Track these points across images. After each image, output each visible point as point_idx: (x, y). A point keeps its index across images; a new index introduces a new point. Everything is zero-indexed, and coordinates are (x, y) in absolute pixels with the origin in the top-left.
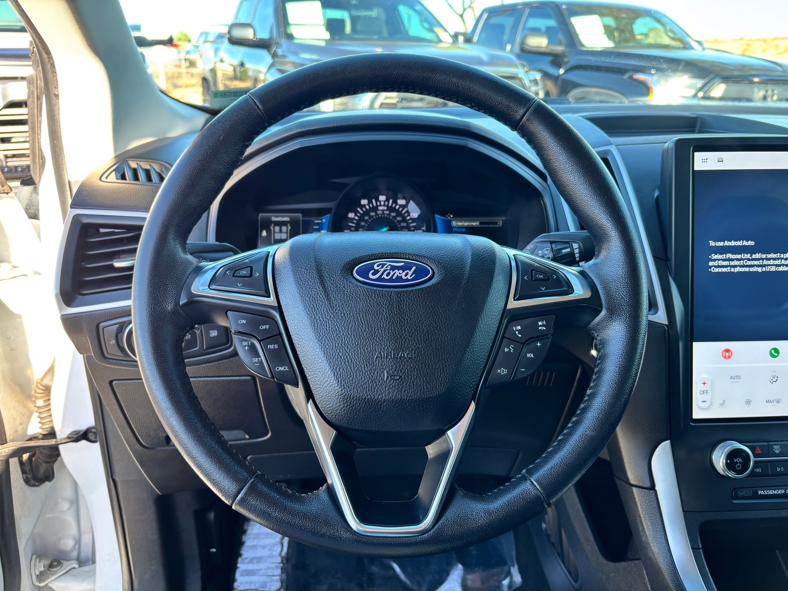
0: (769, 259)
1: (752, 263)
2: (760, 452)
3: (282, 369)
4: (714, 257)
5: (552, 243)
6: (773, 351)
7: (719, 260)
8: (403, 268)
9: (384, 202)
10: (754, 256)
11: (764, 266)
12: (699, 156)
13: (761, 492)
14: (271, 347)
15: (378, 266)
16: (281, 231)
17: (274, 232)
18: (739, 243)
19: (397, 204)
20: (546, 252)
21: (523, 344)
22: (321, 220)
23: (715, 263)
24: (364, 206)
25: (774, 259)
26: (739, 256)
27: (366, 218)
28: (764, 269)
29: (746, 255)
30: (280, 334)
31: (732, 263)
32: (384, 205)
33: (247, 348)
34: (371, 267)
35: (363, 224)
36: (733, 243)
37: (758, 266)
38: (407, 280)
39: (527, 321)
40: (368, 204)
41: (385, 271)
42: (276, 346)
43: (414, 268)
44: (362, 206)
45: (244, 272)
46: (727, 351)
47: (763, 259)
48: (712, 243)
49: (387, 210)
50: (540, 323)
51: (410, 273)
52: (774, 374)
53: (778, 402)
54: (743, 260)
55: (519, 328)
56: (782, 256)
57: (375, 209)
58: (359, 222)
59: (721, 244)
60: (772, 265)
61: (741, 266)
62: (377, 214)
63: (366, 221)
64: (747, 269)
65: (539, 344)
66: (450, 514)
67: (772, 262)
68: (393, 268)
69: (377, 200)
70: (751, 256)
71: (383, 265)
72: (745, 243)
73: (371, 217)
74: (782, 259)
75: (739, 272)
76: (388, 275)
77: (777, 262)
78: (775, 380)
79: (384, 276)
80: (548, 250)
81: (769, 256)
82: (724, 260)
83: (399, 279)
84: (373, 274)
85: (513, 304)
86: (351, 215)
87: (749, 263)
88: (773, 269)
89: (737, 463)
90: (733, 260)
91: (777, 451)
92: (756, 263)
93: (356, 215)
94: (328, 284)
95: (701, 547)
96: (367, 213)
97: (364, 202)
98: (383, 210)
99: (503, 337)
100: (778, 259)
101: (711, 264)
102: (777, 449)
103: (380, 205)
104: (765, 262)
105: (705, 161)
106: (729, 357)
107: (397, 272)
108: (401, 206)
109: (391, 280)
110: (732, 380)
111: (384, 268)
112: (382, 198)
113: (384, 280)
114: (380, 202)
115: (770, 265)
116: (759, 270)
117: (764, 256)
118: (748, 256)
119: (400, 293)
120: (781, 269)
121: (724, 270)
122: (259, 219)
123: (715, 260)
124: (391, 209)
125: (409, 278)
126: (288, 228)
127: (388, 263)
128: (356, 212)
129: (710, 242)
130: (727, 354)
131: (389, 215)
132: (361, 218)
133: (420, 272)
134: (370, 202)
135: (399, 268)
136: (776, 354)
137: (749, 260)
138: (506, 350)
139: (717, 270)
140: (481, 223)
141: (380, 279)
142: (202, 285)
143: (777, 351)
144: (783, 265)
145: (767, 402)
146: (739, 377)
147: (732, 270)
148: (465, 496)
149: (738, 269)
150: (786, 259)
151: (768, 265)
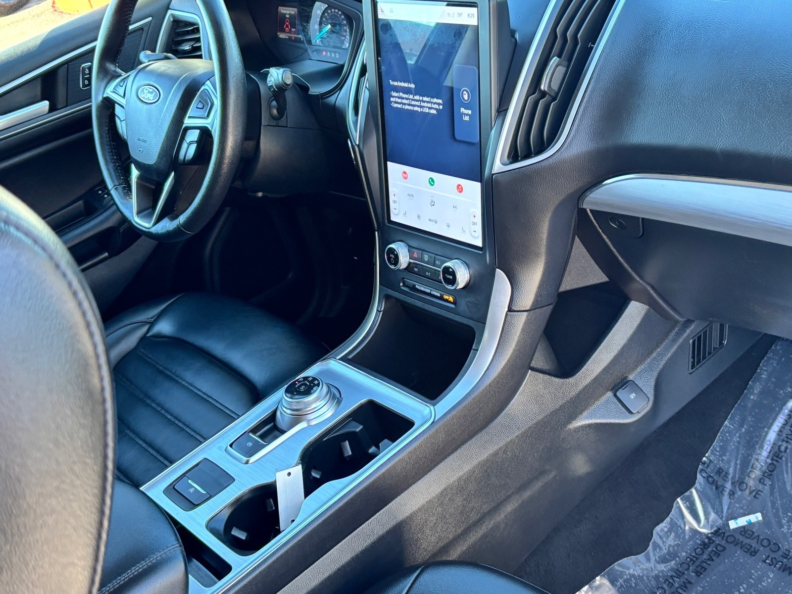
0: (425, 102)
1: (415, 103)
2: (417, 256)
4: (394, 94)
6: (430, 180)
7: (396, 97)
11: (422, 107)
12: (380, 6)
13: (417, 286)
15: (146, 89)
18: (406, 85)
23: (394, 100)
25: (428, 102)
26: (407, 96)
28: (422, 110)
29: (410, 96)
31: (404, 101)
36: (403, 84)
37: (418, 106)
38: (150, 100)
41: (146, 93)
46: (405, 172)
47: (421, 101)
48: (391, 82)
52: (432, 198)
53: (436, 223)
54: (410, 99)
56: (432, 100)
59: (396, 84)
61: (408, 105)
64: (412, 108)
67: (426, 104)
70: (414, 97)
72: (410, 86)
74: (432, 103)
77: (430, 105)
78: (433, 204)
81: (424, 99)
82: (398, 98)
87: (413, 103)
88: (427, 110)
89: (392, 257)
90: (403, 98)
91: (426, 260)
92: (417, 103)
100: (430, 102)
101: (392, 99)
102: (426, 258)
104: (422, 104)
105: (383, 10)
106: (406, 178)
107: (149, 95)
110: (409, 197)
116: (419, 110)
117: (421, 98)
118: (412, 97)
120: (432, 111)
123: (394, 97)
127: (148, 88)
130: (405, 175)
135: (150, 92)
136: (433, 183)
137: (412, 100)
139: (396, 105)
144: (433, 108)
145: (430, 219)
146: (413, 195)
147: (404, 107)
149: (407, 107)
150: (435, 103)
151: (424, 107)
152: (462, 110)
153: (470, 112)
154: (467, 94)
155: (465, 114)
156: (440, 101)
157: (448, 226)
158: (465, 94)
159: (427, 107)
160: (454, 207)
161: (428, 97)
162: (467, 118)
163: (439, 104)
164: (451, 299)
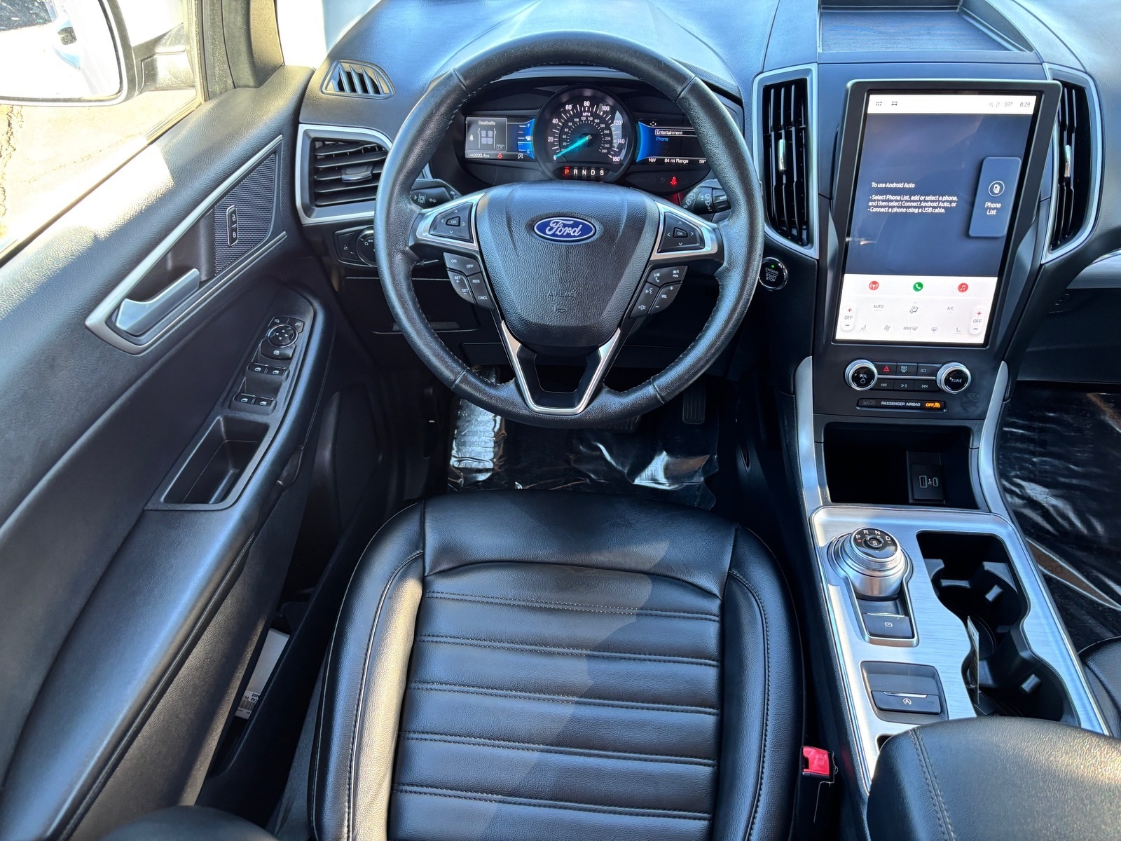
0: (927, 201)
1: (910, 204)
2: (888, 370)
3: (483, 298)
4: (875, 197)
5: (713, 189)
6: (917, 285)
7: (878, 200)
8: (572, 226)
9: (589, 107)
10: (913, 198)
11: (922, 207)
12: (874, 99)
13: (884, 403)
14: (474, 281)
15: (554, 223)
16: (487, 136)
17: (481, 137)
18: (900, 185)
19: (601, 110)
20: (707, 198)
21: (660, 288)
22: (526, 125)
23: (875, 204)
24: (569, 111)
25: (932, 201)
26: (898, 198)
27: (570, 124)
28: (920, 211)
29: (905, 197)
30: (481, 272)
31: (891, 204)
32: (588, 111)
33: (458, 281)
34: (547, 224)
35: (566, 130)
36: (894, 185)
37: (915, 207)
38: (574, 236)
39: (665, 270)
40: (572, 110)
41: (558, 228)
42: (478, 281)
43: (581, 226)
44: (566, 112)
45: (454, 222)
46: (875, 283)
47: (921, 201)
48: (874, 185)
49: (591, 116)
50: (675, 272)
51: (577, 231)
52: (915, 305)
53: (914, 330)
54: (902, 201)
55: (658, 275)
56: (940, 199)
57: (579, 115)
58: (562, 128)
59: (883, 185)
60: (929, 207)
61: (898, 207)
62: (580, 120)
63: (570, 128)
64: (904, 210)
65: (672, 288)
66: (595, 403)
67: (929, 204)
68: (565, 226)
69: (582, 105)
70: (910, 198)
71: (557, 223)
72: (906, 186)
73: (574, 123)
74: (939, 201)
75: (896, 213)
76: (560, 231)
77: (935, 204)
78: (914, 310)
79: (558, 233)
80: (708, 196)
81: (928, 198)
82: (883, 201)
83: (568, 235)
84: (550, 230)
85: (657, 256)
86: (555, 121)
87: (907, 204)
88: (930, 210)
89: (862, 378)
90: (892, 201)
91: (904, 371)
92: (914, 204)
93: (560, 121)
94: (516, 237)
95: (823, 441)
96: (571, 119)
97: (569, 107)
98: (587, 116)
99: (646, 281)
100: (936, 201)
101: (870, 204)
102: (904, 369)
103: (585, 111)
104: (923, 204)
105: (879, 104)
106: (875, 289)
107: (568, 230)
108: (604, 112)
109: (562, 236)
110: (875, 308)
111: (558, 226)
112: (587, 103)
113: (557, 236)
114: (585, 107)
115: (927, 207)
116: (916, 211)
117: (922, 198)
118: (907, 198)
119: (568, 246)
120: (937, 211)
121: (882, 210)
122: (467, 122)
123: (875, 201)
124: (595, 115)
125: (576, 235)
126: (494, 132)
127: (561, 220)
128: (560, 118)
129: (873, 183)
130: (874, 286)
131: (593, 121)
132: (565, 125)
133: (586, 230)
134: (574, 107)
135: (569, 226)
136: (919, 288)
137: (907, 201)
138: (647, 291)
139: (875, 210)
140: (684, 133)
141: (554, 235)
142: (424, 231)
143: (920, 285)
144: (940, 207)
145: (905, 328)
146: (881, 306)
147: (890, 210)
148: (608, 392)
149: (895, 210)
150: (943, 202)
151: (925, 207)
152: (988, 204)
153: (999, 206)
154: (999, 187)
155: (990, 209)
156: (955, 198)
157: (934, 330)
158: (996, 187)
159: (931, 207)
160: (949, 308)
161: (934, 195)
162: (993, 212)
163: (951, 202)
164: (937, 405)
